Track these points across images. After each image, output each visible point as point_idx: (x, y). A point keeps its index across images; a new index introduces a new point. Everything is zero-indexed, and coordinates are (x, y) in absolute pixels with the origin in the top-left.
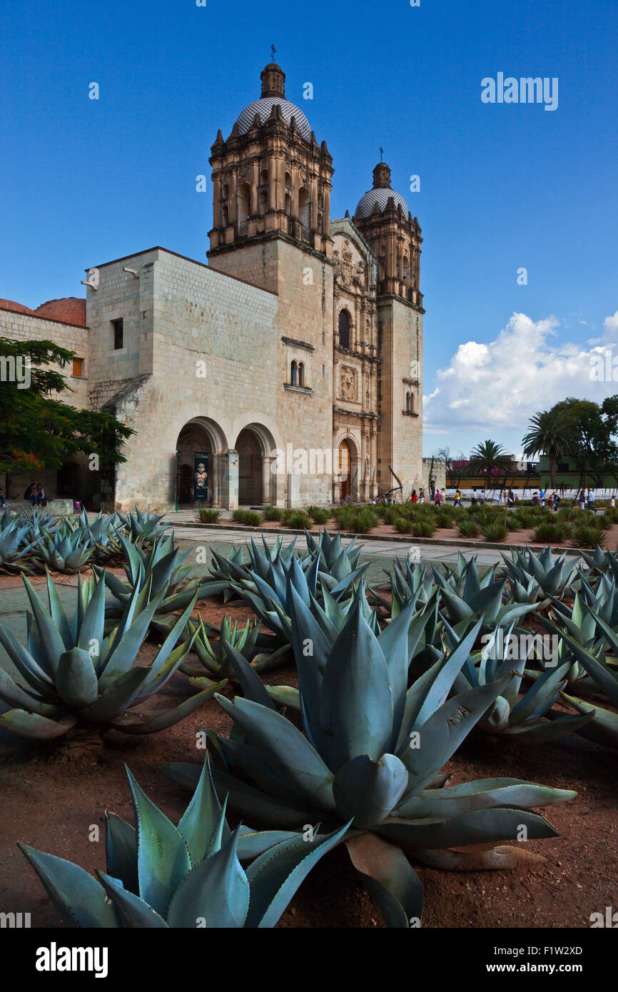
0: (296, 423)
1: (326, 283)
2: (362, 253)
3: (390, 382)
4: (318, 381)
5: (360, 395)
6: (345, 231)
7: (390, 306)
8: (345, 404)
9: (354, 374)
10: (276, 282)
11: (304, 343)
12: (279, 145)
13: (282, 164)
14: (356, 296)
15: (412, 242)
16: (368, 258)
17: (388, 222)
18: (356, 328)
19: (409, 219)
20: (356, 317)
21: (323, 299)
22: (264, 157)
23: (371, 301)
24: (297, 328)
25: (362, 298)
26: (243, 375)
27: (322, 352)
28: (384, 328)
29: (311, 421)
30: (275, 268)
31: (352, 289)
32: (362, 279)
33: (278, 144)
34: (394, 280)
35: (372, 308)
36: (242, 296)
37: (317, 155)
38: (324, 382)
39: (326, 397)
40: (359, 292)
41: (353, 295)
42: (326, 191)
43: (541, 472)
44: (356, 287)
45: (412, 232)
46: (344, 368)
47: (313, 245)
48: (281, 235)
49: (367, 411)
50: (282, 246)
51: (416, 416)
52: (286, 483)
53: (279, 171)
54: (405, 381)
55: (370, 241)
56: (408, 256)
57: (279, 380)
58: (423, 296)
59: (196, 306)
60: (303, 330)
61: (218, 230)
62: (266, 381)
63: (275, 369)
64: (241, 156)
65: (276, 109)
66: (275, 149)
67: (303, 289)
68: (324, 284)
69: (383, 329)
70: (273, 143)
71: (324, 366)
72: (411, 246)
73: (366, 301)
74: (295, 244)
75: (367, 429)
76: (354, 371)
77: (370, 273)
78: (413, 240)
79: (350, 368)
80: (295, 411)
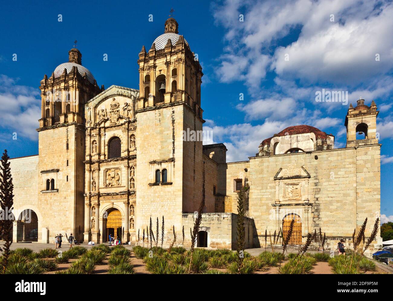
0: (49, 206)
1: (69, 136)
2: (129, 97)
4: (64, 184)
5: (124, 181)
8: (109, 189)
11: (54, 169)
16: (132, 97)
21: (67, 144)
23: (134, 122)
24: (50, 164)
27: (66, 170)
29: (58, 204)
35: (136, 125)
39: (69, 190)
41: (119, 126)
46: (109, 170)
49: (131, 189)
50: (41, 134)
51: (169, 184)
54: (152, 163)
57: (39, 190)
60: (53, 164)
71: (67, 176)
74: (46, 129)
76: (119, 169)
80: (48, 201)
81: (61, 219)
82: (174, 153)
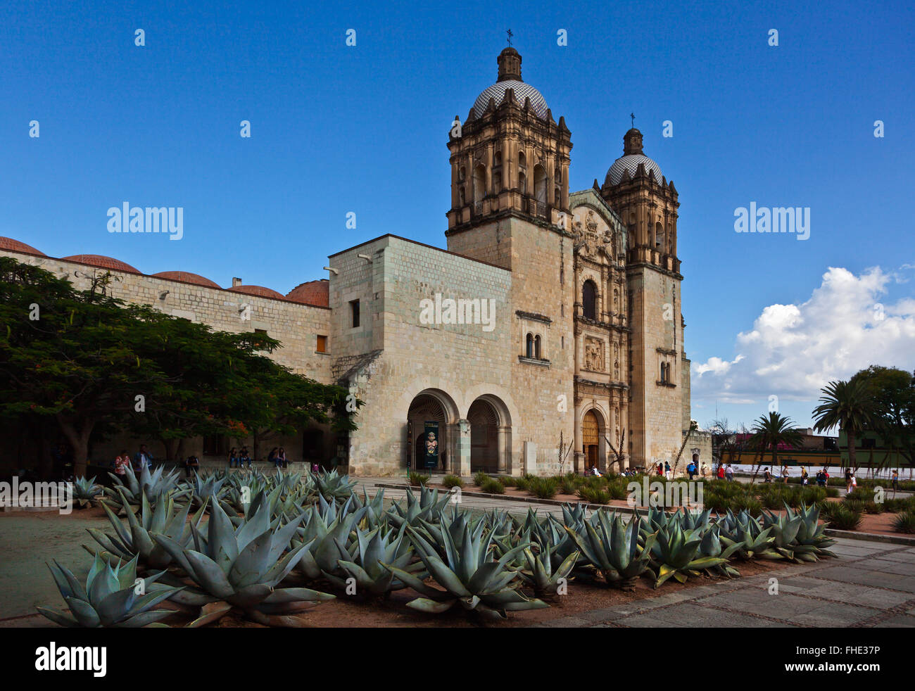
0: (532, 394)
1: (565, 256)
2: (609, 223)
3: (641, 351)
4: (557, 352)
5: (607, 366)
6: (589, 202)
7: (641, 274)
8: (590, 374)
9: (600, 344)
10: (509, 258)
11: (541, 315)
12: (512, 127)
13: (516, 145)
14: (602, 266)
15: (666, 207)
16: (616, 227)
17: (638, 189)
18: (603, 298)
19: (663, 183)
20: (603, 287)
21: (562, 272)
22: (498, 139)
23: (620, 270)
24: (533, 302)
25: (609, 268)
26: (475, 349)
27: (561, 324)
28: (634, 296)
29: (549, 392)
30: (509, 245)
31: (598, 259)
32: (609, 248)
33: (510, 126)
34: (645, 247)
35: (620, 276)
36: (473, 274)
37: (554, 132)
38: (563, 354)
39: (566, 368)
40: (606, 262)
41: (599, 265)
42: (564, 166)
43: (841, 448)
44: (602, 257)
45: (667, 197)
46: (589, 338)
47: (550, 221)
48: (514, 213)
49: (616, 382)
50: (515, 223)
51: (673, 386)
52: (522, 453)
53: (512, 151)
54: (659, 351)
55: (618, 210)
56: (662, 221)
57: (514, 352)
58: (681, 262)
59: (426, 285)
60: (539, 303)
61: (456, 211)
62: (500, 354)
63: (509, 342)
64: (476, 139)
65: (510, 93)
66: (508, 131)
67: (539, 263)
68: (562, 257)
69: (634, 299)
70: (506, 125)
71: (563, 337)
72: (666, 211)
73: (613, 270)
74: (530, 220)
75: (616, 399)
76: (600, 342)
77: (618, 242)
78: (668, 205)
79: (596, 338)
80: (531, 383)
81: (553, 424)
82: (675, 344)
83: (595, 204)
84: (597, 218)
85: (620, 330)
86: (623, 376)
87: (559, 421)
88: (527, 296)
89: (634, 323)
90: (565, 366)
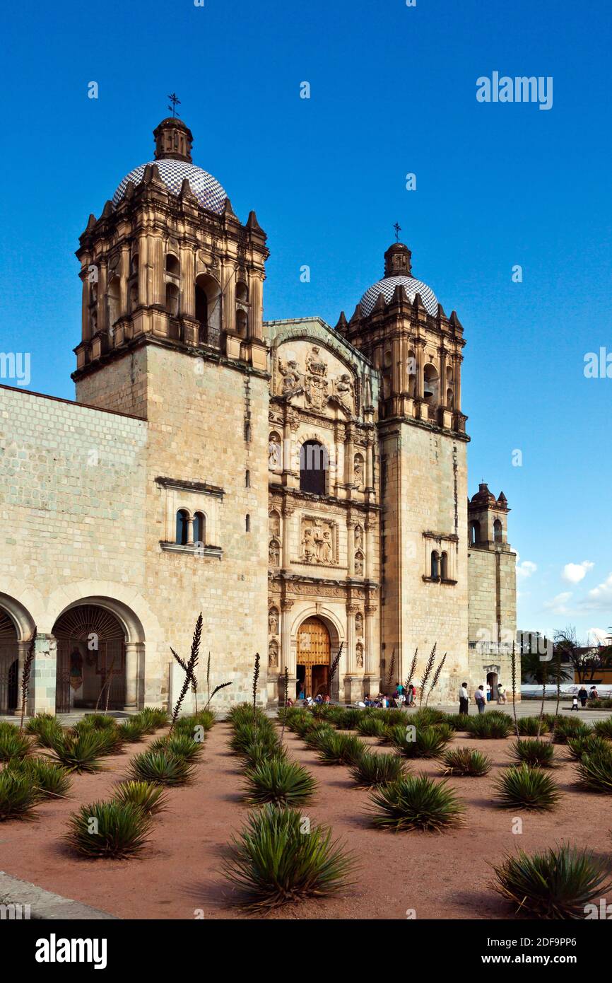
0: (186, 596)
1: (252, 403)
2: (348, 364)
3: (397, 537)
4: (236, 536)
5: (343, 556)
6: (310, 334)
7: (397, 432)
8: (310, 568)
9: (331, 528)
10: (144, 402)
11: (204, 484)
12: (152, 218)
13: (159, 245)
14: (336, 422)
15: (443, 344)
16: (359, 370)
17: (394, 319)
18: (336, 466)
19: (439, 313)
20: (336, 450)
21: (247, 426)
22: (133, 240)
23: (366, 428)
24: (190, 464)
25: (347, 424)
26: (70, 531)
27: (245, 497)
28: (389, 463)
29: (219, 592)
30: (144, 385)
31: (330, 413)
32: (348, 399)
33: (148, 217)
34: (403, 396)
35: (367, 437)
36: (69, 422)
37: (235, 231)
38: (248, 539)
39: (252, 558)
40: (341, 416)
41: (330, 421)
42: (253, 279)
44: (336, 410)
45: (443, 331)
46: (308, 519)
47: (224, 352)
48: (151, 338)
49: (355, 578)
50: (154, 354)
51: (453, 583)
52: (165, 679)
53: (153, 253)
54: (427, 535)
56: (436, 363)
57: (151, 536)
58: (466, 418)
60: (202, 467)
61: (85, 346)
62: (122, 538)
63: (142, 521)
64: (111, 242)
65: (152, 171)
66: (145, 224)
67: (202, 412)
68: (248, 405)
69: (387, 466)
70: (142, 217)
71: (248, 516)
72: (442, 350)
73: (353, 427)
74: (183, 350)
75: (358, 602)
76: (331, 524)
77: (363, 391)
78: (445, 342)
79: (322, 519)
80: (184, 580)
81: (228, 638)
82: (456, 526)
83: (321, 337)
84: (325, 357)
85: (365, 508)
86: (371, 571)
87: (242, 633)
88: (178, 457)
89: (388, 499)
90: (252, 555)
